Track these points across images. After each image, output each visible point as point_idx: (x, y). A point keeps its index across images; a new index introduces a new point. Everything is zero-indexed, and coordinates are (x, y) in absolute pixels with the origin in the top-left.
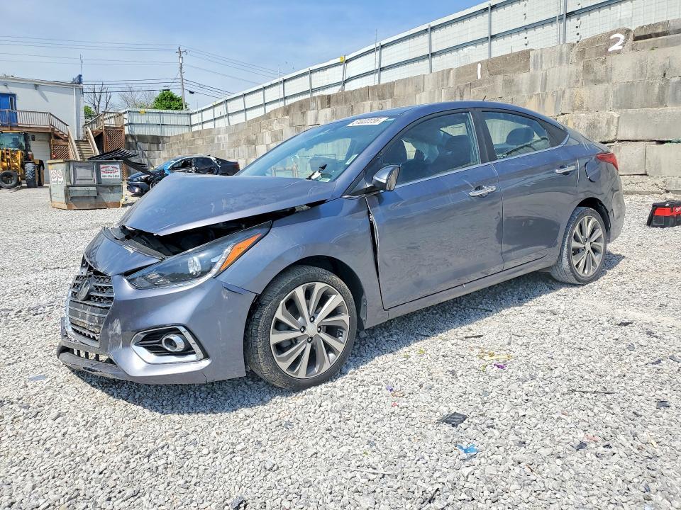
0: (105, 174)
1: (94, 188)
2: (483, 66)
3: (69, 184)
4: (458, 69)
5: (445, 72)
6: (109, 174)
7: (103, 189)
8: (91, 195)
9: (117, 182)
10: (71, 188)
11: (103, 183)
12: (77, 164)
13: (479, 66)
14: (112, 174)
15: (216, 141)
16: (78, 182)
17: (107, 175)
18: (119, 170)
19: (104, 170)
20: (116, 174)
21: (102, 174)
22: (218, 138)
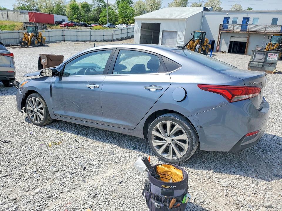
0: (269, 58)
1: (262, 64)
3: (251, 60)
6: (272, 58)
7: (266, 64)
8: (259, 66)
9: (275, 62)
10: (251, 63)
11: (267, 62)
12: (257, 52)
14: (273, 58)
16: (255, 60)
17: (270, 58)
18: (277, 56)
19: (269, 56)
20: (275, 58)
21: (268, 57)
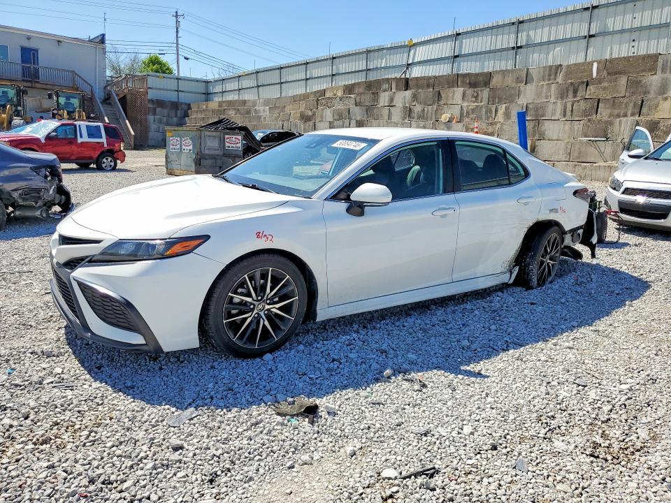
2: (600, 65)
4: (569, 66)
5: (554, 68)
7: (227, 159)
8: (218, 165)
9: (239, 154)
13: (595, 65)
15: (253, 114)
22: (255, 110)
